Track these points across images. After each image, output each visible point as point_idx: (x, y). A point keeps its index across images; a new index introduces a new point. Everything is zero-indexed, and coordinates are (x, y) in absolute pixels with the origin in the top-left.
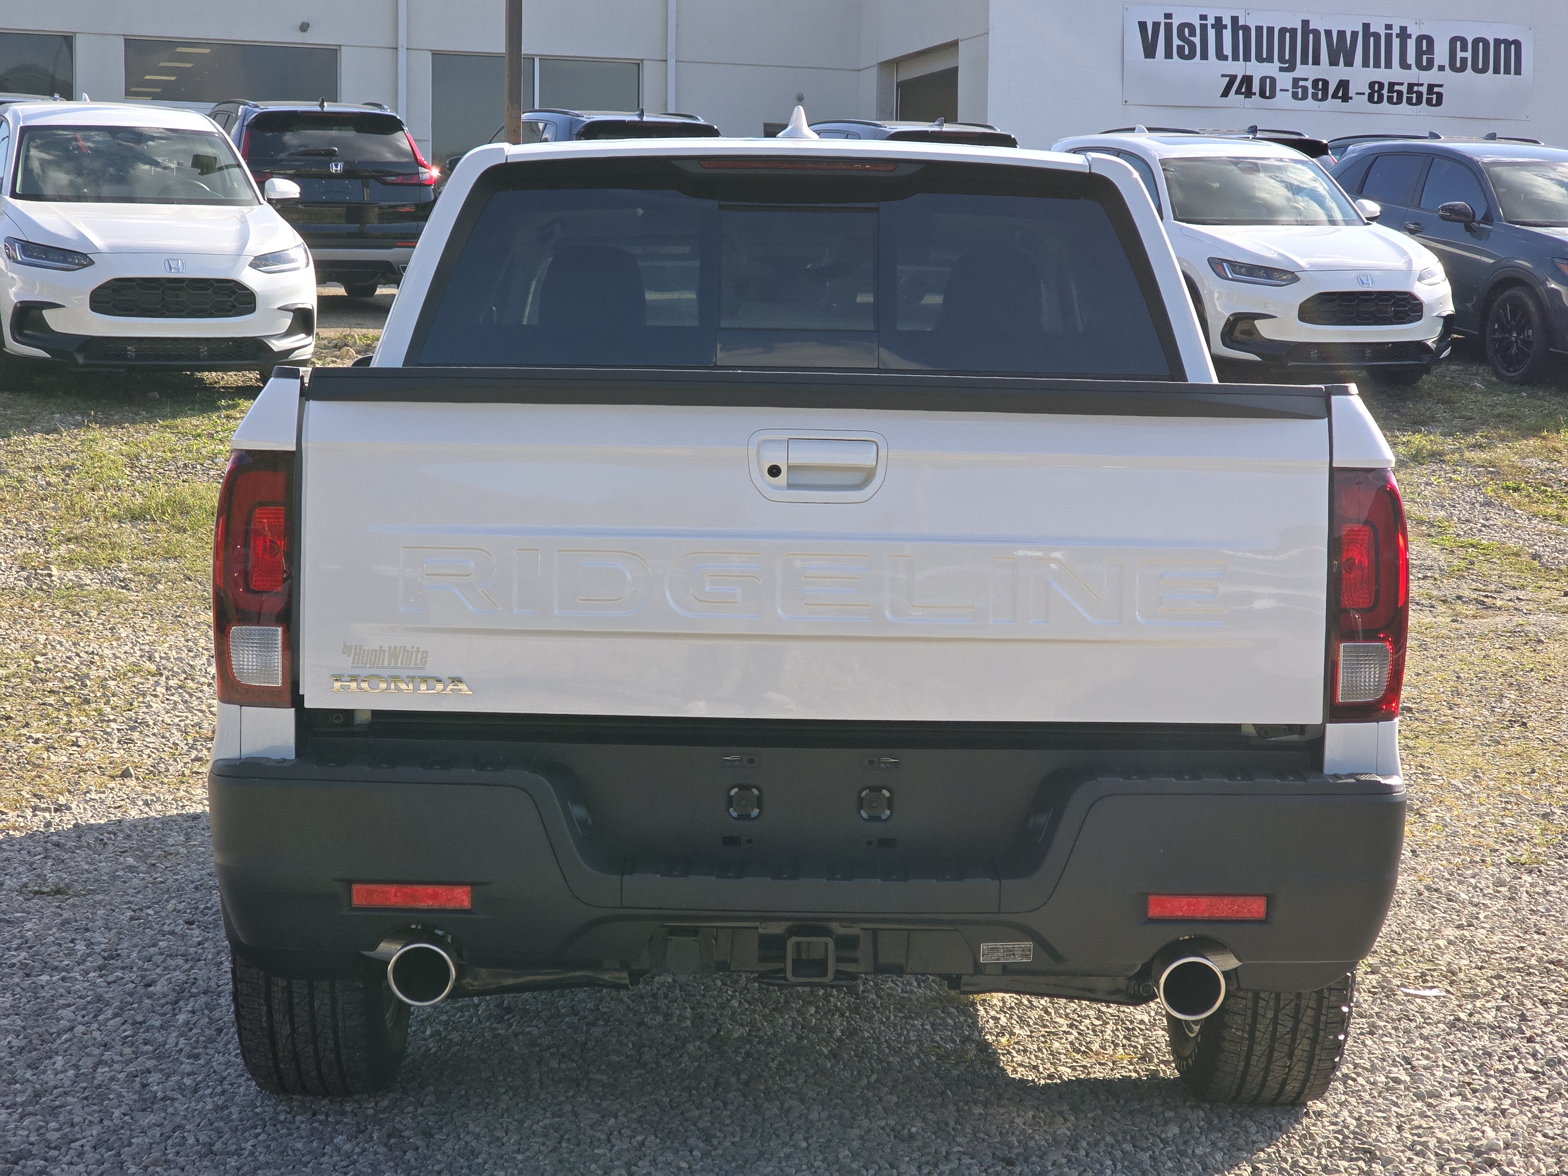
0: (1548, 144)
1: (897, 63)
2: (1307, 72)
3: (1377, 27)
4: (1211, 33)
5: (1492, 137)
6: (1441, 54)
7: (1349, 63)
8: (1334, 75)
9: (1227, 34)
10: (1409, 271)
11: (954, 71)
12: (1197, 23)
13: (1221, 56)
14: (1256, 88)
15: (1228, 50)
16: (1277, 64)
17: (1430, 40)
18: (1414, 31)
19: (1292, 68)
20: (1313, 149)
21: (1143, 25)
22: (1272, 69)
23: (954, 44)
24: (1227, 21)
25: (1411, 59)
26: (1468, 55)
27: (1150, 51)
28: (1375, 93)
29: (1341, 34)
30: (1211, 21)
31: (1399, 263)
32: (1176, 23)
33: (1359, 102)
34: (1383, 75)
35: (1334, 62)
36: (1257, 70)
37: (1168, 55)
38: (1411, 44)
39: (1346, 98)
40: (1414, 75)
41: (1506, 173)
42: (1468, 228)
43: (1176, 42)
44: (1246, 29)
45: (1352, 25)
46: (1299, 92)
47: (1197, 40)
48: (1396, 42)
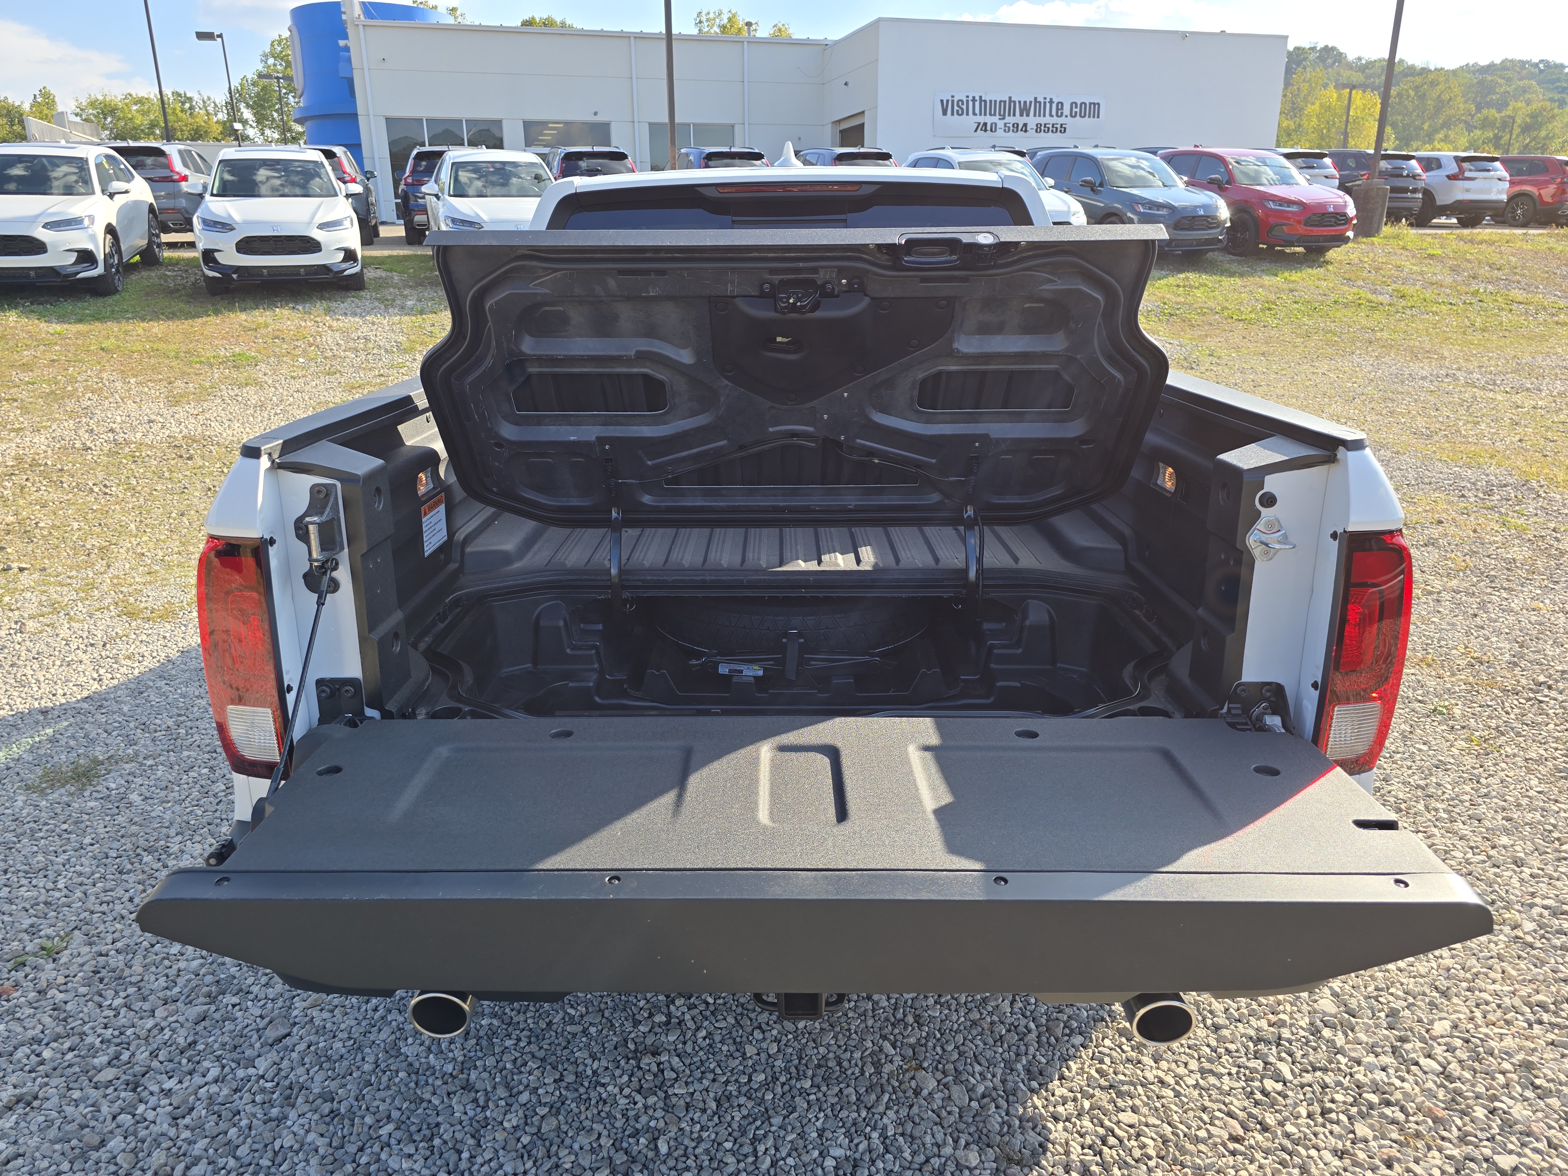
0: (1121, 148)
1: (839, 121)
2: (1010, 120)
3: (1039, 99)
4: (971, 103)
5: (1096, 146)
6: (1066, 110)
7: (1028, 115)
8: (1021, 121)
9: (977, 104)
10: (1069, 212)
11: (863, 124)
12: (965, 100)
13: (974, 114)
14: (989, 128)
15: (977, 111)
16: (998, 117)
17: (1062, 104)
18: (1056, 100)
19: (1004, 118)
20: (1021, 154)
21: (942, 101)
22: (995, 119)
23: (863, 112)
24: (977, 98)
25: (1054, 113)
26: (1078, 110)
27: (945, 113)
28: (1039, 128)
29: (1025, 102)
30: (970, 98)
31: (1064, 208)
32: (956, 100)
33: (1031, 132)
34: (1042, 120)
35: (1021, 115)
36: (989, 120)
37: (953, 114)
38: (1054, 106)
39: (1026, 131)
40: (1055, 120)
41: (1106, 162)
42: (1093, 190)
43: (956, 108)
44: (985, 101)
45: (1030, 98)
46: (1006, 129)
47: (964, 107)
48: (1048, 105)
